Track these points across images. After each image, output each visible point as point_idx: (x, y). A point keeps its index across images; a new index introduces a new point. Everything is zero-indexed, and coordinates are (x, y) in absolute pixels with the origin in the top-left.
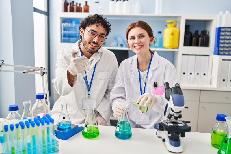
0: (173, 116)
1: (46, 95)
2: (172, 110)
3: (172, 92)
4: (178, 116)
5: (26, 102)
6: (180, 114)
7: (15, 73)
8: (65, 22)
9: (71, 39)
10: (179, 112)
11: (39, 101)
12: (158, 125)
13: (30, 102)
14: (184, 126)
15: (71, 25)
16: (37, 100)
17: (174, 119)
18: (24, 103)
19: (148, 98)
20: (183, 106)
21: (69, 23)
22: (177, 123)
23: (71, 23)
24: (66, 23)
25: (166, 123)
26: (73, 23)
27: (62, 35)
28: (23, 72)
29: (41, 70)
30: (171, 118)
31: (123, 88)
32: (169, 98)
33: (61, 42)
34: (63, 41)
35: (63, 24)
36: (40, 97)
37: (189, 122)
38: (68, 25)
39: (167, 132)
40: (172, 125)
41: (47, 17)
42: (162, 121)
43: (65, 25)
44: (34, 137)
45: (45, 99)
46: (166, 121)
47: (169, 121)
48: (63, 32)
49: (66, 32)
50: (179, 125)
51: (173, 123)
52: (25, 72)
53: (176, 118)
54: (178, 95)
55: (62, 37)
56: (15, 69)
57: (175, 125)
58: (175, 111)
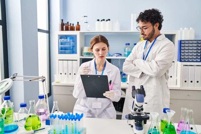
0: (137, 110)
1: (46, 95)
2: (136, 105)
3: (136, 92)
4: (140, 109)
5: (32, 101)
6: (142, 108)
7: (24, 81)
8: (62, 37)
9: (67, 51)
10: (141, 106)
11: (40, 100)
12: (128, 116)
13: (34, 101)
14: (145, 116)
15: (66, 40)
16: (39, 99)
17: (138, 111)
18: (30, 101)
20: (143, 102)
21: (65, 39)
22: (140, 114)
23: (66, 39)
24: (62, 39)
25: (133, 114)
26: (68, 39)
27: (60, 48)
28: (30, 80)
29: (42, 78)
30: (136, 110)
32: (135, 97)
33: (59, 53)
34: (60, 53)
35: (60, 40)
36: (41, 97)
37: (149, 113)
38: (64, 40)
39: (134, 120)
40: (136, 115)
41: (48, 34)
42: (130, 113)
43: (62, 41)
45: (45, 98)
46: (132, 113)
47: (135, 113)
48: (60, 46)
49: (62, 46)
50: (142, 115)
51: (137, 114)
52: (31, 80)
53: (139, 111)
54: (140, 95)
55: (60, 49)
56: (24, 78)
57: (138, 115)
58: (138, 106)
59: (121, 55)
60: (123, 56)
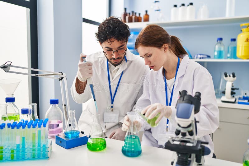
0: (181, 133)
6: (189, 129)
14: (193, 146)
16: (51, 105)
19: (156, 109)
25: (173, 140)
30: (178, 135)
31: (148, 100)
37: (207, 143)
44: (23, 138)
50: (188, 144)
57: (182, 144)
59: (209, 57)
60: (212, 59)
